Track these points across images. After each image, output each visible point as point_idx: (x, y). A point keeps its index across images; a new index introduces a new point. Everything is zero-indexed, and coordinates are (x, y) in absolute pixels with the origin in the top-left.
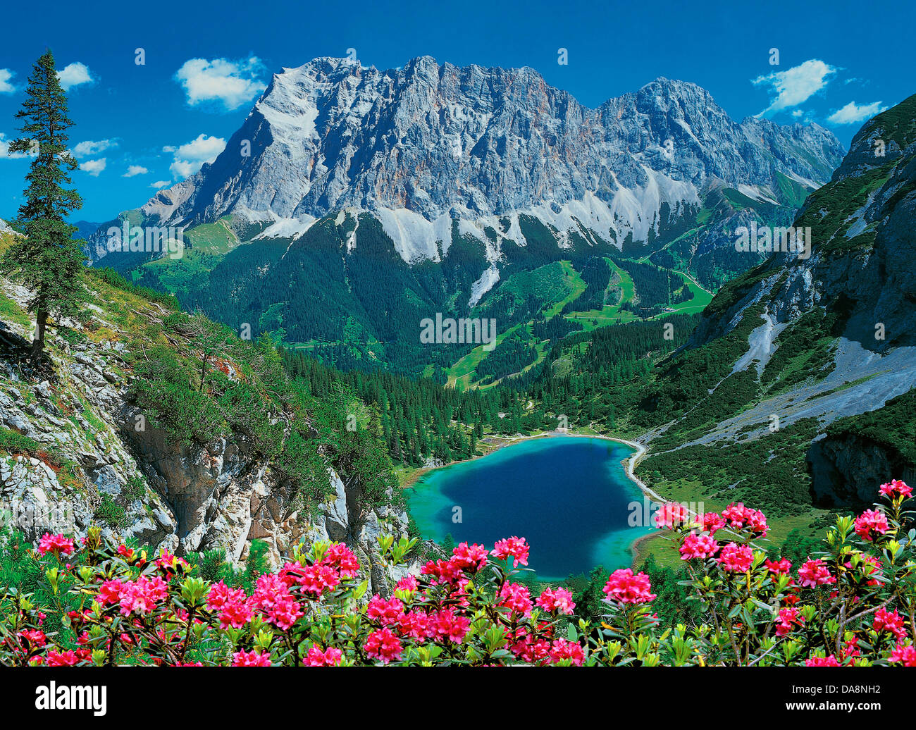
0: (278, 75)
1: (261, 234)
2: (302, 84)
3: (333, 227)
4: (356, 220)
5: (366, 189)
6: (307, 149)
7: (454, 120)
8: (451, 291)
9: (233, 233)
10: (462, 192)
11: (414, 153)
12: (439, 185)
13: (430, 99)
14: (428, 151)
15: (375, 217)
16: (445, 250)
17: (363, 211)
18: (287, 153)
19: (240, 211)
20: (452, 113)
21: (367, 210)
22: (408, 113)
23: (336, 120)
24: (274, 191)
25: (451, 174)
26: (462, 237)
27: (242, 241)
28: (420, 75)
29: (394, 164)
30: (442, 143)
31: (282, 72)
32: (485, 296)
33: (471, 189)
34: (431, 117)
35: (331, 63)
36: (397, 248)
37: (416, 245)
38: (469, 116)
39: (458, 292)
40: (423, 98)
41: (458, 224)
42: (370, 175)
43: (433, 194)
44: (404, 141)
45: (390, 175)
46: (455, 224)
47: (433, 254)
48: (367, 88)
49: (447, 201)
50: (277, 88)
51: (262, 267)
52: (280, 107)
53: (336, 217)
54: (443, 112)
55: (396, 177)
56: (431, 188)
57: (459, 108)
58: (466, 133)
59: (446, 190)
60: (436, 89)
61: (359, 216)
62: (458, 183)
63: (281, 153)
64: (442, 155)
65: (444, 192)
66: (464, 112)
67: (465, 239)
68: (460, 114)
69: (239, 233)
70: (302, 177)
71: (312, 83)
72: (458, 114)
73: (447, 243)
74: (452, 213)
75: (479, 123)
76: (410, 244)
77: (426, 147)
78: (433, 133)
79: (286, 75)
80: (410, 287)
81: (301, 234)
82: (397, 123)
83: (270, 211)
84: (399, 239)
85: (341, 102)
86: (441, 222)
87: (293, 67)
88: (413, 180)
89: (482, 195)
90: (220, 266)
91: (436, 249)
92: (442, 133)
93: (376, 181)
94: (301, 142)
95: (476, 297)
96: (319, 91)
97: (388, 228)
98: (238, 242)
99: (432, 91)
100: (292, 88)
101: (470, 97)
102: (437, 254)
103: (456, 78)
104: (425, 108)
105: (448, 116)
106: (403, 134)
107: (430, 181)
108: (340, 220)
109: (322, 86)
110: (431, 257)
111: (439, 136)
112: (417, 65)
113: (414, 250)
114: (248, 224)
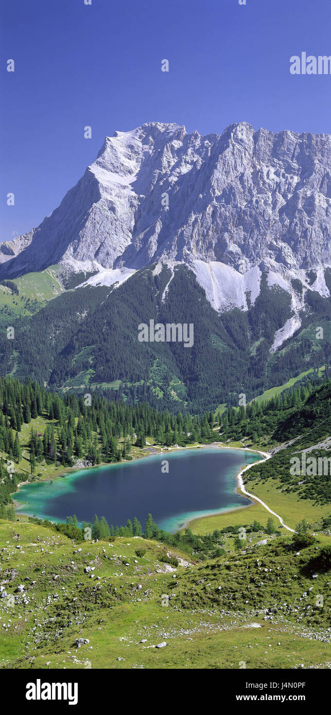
0: (110, 138)
1: (85, 283)
2: (131, 147)
3: (149, 279)
4: (172, 271)
5: (182, 243)
6: (132, 206)
7: (267, 181)
8: (255, 337)
9: (59, 281)
10: (271, 247)
11: (227, 211)
12: (250, 240)
13: (245, 162)
14: (241, 208)
15: (190, 268)
16: (253, 300)
17: (179, 263)
18: (113, 209)
19: (67, 261)
20: (265, 174)
21: (183, 262)
22: (224, 173)
23: (160, 179)
24: (99, 244)
25: (262, 231)
26: (270, 288)
27: (66, 288)
28: (236, 140)
29: (209, 220)
30: (254, 202)
31: (116, 135)
32: (286, 343)
33: (281, 244)
34: (245, 178)
35: (160, 128)
36: (208, 298)
37: (226, 295)
38: (281, 177)
39: (262, 339)
40: (239, 161)
41: (266, 277)
42: (187, 230)
43: (245, 249)
44: (218, 199)
45: (205, 230)
46: (264, 277)
47: (241, 303)
48: (190, 151)
49: (258, 255)
50: (108, 149)
51: (81, 312)
52: (111, 167)
53: (154, 268)
54: (257, 175)
55: (210, 233)
56: (243, 242)
57: (273, 170)
58: (277, 193)
59: (257, 245)
60: (251, 153)
61: (175, 267)
62: (269, 238)
63: (107, 209)
64: (254, 212)
65: (255, 247)
66: (277, 174)
67: (273, 290)
68: (272, 176)
69: (64, 282)
70: (127, 231)
71: (140, 144)
72: (270, 174)
73: (256, 293)
74: (262, 267)
75: (290, 184)
76: (221, 293)
77: (239, 205)
78: (247, 193)
79: (118, 138)
80: (217, 334)
81: (121, 283)
82: (214, 184)
83: (95, 262)
84: (211, 289)
85: (165, 163)
86: (252, 274)
87: (125, 131)
88: (226, 235)
89: (290, 250)
90: (42, 311)
91: (244, 298)
92: (255, 192)
93: (192, 236)
94: (127, 199)
95: (278, 343)
96: (146, 154)
97: (201, 280)
98: (63, 290)
99: (247, 154)
100: (121, 150)
101: (283, 161)
102: (245, 304)
103: (270, 143)
104: (240, 169)
105: (262, 178)
106: (218, 193)
107: (242, 236)
108: (157, 271)
109: (150, 149)
110: (239, 305)
111: (252, 196)
112: (234, 130)
113: (224, 299)
114: (73, 273)
